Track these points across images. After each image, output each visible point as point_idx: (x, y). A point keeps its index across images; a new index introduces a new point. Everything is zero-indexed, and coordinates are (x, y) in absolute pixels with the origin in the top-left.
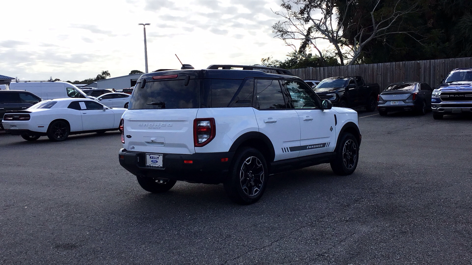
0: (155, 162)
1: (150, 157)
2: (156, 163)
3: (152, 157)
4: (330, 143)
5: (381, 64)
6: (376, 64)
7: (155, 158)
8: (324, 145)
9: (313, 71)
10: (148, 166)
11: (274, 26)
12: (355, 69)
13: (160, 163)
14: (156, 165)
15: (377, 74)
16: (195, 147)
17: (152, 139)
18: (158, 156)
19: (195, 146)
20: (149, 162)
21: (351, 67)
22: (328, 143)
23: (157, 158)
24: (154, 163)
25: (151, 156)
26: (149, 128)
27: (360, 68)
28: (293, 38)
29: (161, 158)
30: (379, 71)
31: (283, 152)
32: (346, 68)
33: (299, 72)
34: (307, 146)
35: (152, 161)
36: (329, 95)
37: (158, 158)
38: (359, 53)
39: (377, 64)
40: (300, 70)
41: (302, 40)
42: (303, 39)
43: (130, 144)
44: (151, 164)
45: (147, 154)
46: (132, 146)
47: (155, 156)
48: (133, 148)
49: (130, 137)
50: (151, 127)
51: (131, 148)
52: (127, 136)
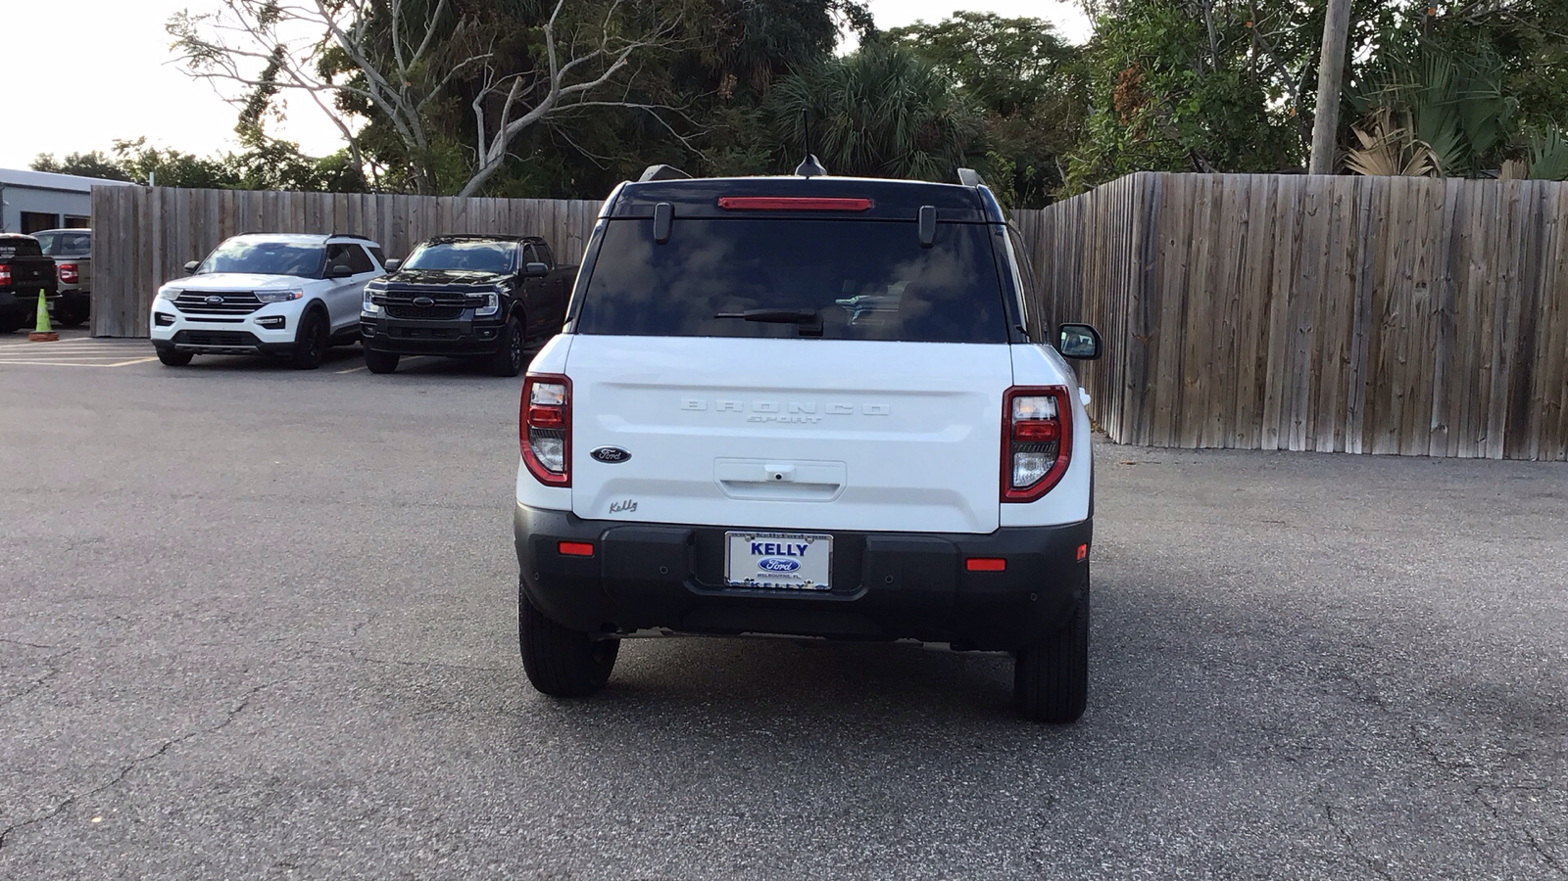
0: (782, 566)
1: (755, 548)
2: (792, 575)
3: (763, 549)
5: (580, 202)
6: (566, 201)
7: (775, 551)
9: (337, 204)
10: (736, 587)
11: (173, 22)
12: (493, 211)
13: (814, 571)
15: (569, 235)
16: (1001, 502)
17: (779, 469)
18: (802, 543)
19: (1003, 499)
20: (743, 567)
21: (478, 203)
23: (797, 552)
24: (778, 573)
25: (757, 541)
26: (749, 421)
27: (510, 210)
28: (233, 77)
29: (821, 551)
30: (575, 225)
32: (461, 206)
33: (280, 205)
35: (764, 565)
36: (475, 295)
37: (802, 550)
38: (496, 159)
39: (568, 203)
40: (284, 197)
41: (246, 85)
42: (250, 84)
43: (613, 487)
44: (759, 575)
45: (734, 535)
46: (620, 500)
47: (784, 543)
48: (629, 508)
49: (623, 456)
50: (764, 418)
51: (612, 509)
52: (597, 455)
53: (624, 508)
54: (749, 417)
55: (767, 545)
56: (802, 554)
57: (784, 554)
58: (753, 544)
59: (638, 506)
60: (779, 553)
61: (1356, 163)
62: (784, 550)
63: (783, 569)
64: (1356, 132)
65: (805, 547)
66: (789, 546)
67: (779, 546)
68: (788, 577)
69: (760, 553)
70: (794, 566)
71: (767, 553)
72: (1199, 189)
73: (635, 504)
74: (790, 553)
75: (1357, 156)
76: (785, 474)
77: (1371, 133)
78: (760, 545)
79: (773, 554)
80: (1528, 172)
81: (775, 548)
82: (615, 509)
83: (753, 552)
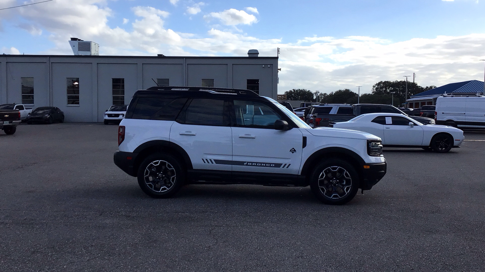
4: (290, 165)
8: (278, 165)
22: (286, 165)
31: (205, 162)
34: (245, 162)
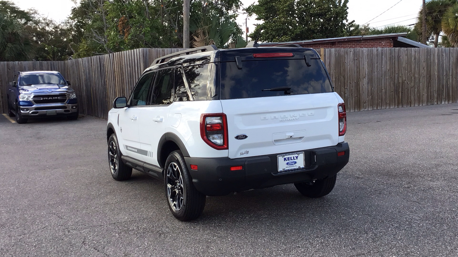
0: (292, 163)
1: (285, 159)
2: (295, 165)
3: (287, 159)
7: (290, 159)
10: (281, 172)
13: (300, 163)
14: (296, 167)
17: (291, 134)
18: (297, 155)
19: (339, 136)
20: (282, 166)
23: (295, 158)
24: (292, 166)
25: (285, 157)
29: (301, 157)
35: (287, 164)
37: (297, 157)
43: (241, 148)
44: (286, 167)
45: (279, 156)
46: (243, 151)
47: (292, 156)
48: (246, 153)
49: (245, 137)
50: (284, 120)
51: (241, 154)
52: (237, 137)
53: (245, 153)
54: (280, 120)
55: (288, 158)
56: (297, 159)
57: (292, 160)
58: (284, 158)
59: (249, 152)
60: (291, 159)
61: (195, 45)
62: (292, 158)
63: (292, 164)
64: (194, 37)
65: (298, 156)
66: (294, 157)
67: (291, 157)
68: (294, 166)
69: (286, 160)
70: (295, 163)
71: (288, 160)
72: (158, 53)
73: (248, 152)
74: (294, 159)
75: (195, 43)
76: (293, 136)
77: (198, 37)
78: (286, 158)
79: (290, 160)
80: (236, 47)
81: (290, 158)
82: (242, 154)
83: (285, 161)
